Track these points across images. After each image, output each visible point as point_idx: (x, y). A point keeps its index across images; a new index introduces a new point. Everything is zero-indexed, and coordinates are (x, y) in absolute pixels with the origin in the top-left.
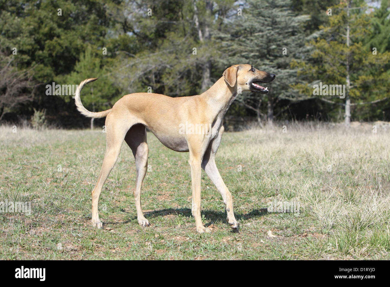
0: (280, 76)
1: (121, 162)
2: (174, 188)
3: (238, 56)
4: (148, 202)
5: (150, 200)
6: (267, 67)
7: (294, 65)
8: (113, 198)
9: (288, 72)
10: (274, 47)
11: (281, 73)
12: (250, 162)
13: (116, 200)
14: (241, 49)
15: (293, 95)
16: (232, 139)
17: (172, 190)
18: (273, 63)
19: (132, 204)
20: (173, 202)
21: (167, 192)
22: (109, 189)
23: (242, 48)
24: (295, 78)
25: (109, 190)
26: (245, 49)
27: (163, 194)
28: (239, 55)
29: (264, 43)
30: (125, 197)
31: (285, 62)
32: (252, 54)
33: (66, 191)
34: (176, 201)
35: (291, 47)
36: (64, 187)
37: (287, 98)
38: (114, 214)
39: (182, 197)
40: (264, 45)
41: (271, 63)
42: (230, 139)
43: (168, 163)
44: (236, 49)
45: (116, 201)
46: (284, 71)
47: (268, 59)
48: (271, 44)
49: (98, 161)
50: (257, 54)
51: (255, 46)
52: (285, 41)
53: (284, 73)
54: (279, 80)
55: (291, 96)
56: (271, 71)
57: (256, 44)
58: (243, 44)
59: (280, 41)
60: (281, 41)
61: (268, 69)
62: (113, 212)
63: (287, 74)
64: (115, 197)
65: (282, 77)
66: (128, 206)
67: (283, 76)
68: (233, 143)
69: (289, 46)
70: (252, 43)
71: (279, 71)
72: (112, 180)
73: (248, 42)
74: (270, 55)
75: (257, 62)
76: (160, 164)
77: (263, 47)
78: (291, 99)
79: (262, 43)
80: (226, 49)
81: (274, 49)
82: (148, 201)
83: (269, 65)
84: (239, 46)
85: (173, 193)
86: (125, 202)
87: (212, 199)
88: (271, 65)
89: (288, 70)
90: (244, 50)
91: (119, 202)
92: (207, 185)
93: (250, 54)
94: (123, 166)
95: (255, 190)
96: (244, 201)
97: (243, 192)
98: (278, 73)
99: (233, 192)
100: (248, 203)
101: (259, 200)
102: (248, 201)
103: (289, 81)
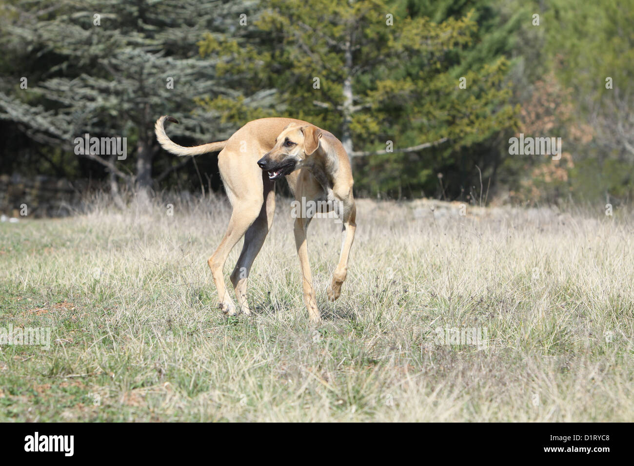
3: (63, 21)
6: (137, 51)
7: (208, 46)
9: (193, 67)
11: (174, 67)
12: (91, 298)
15: (205, 125)
16: (43, 237)
18: (155, 42)
24: (209, 83)
28: (65, 17)
31: (184, 39)
32: (100, 17)
37: (188, 133)
41: (148, 41)
42: (36, 235)
46: (181, 63)
47: (141, 30)
50: (112, 16)
53: (183, 69)
55: (198, 129)
56: (148, 61)
61: (139, 56)
63: (189, 71)
65: (175, 78)
67: (179, 77)
68: (46, 246)
71: (168, 63)
75: (111, 36)
81: (155, 5)
83: (143, 45)
88: (148, 45)
89: (191, 61)
95: (101, 370)
96: (73, 397)
97: (70, 376)
98: (168, 67)
99: (43, 376)
100: (83, 403)
101: (111, 397)
102: (83, 399)
103: (195, 89)
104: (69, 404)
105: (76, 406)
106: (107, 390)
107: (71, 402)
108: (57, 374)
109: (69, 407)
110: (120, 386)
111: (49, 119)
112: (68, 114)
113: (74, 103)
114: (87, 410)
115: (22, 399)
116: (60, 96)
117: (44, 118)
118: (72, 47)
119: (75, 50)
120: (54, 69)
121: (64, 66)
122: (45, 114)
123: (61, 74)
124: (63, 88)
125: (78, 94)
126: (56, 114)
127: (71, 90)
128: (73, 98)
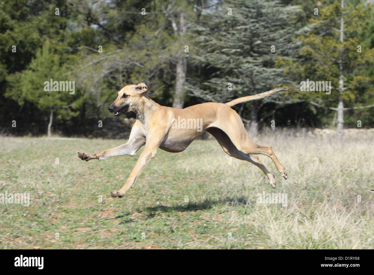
0: (264, 76)
1: (69, 174)
2: (120, 204)
3: (218, 53)
4: (87, 219)
5: (90, 217)
6: (250, 65)
7: (279, 63)
8: (50, 214)
9: (275, 72)
10: (259, 42)
11: (266, 72)
12: (214, 175)
14: (221, 45)
15: (280, 97)
17: (118, 205)
18: (258, 61)
19: (69, 221)
21: (111, 208)
23: (222, 43)
24: (282, 78)
25: (47, 206)
26: (226, 44)
27: (107, 210)
28: (218, 51)
29: (247, 38)
30: (64, 213)
31: (271, 59)
32: (234, 50)
34: (119, 218)
35: (278, 43)
37: (273, 101)
38: (47, 232)
40: (248, 40)
41: (255, 61)
42: (199, 147)
43: (121, 176)
44: (215, 44)
45: (53, 218)
46: (269, 70)
47: (252, 56)
48: (255, 39)
49: (42, 173)
50: (239, 50)
51: (237, 41)
52: (272, 36)
53: (270, 73)
54: (264, 81)
55: (277, 99)
56: (254, 70)
57: (238, 38)
58: (223, 38)
59: (265, 35)
60: (267, 36)
61: (251, 67)
62: (46, 230)
63: (273, 74)
64: (53, 214)
65: (267, 77)
66: (65, 223)
67: (269, 76)
69: (277, 41)
70: (234, 38)
71: (264, 70)
72: (53, 195)
73: (229, 36)
74: (254, 52)
75: (239, 59)
76: (112, 177)
77: (246, 42)
78: (277, 102)
79: (244, 37)
80: (203, 44)
81: (258, 45)
82: (88, 217)
83: (253, 63)
84: (219, 42)
85: (117, 209)
86: (63, 219)
87: (158, 215)
88: (255, 63)
89: (274, 69)
90: (224, 46)
91: (56, 218)
93: (231, 50)
94: (70, 179)
96: (195, 218)
97: (196, 208)
98: (263, 72)
99: (184, 208)
100: (198, 220)
101: (210, 217)
102: (198, 218)
103: (276, 81)
105: (195, 221)
106: (209, 214)
107: (193, 220)
108: (190, 208)
109: (192, 222)
110: (214, 212)
111: (212, 96)
112: (221, 93)
113: (223, 89)
114: (199, 223)
115: (172, 218)
116: (216, 86)
117: (210, 95)
118: (222, 64)
119: (223, 65)
120: (214, 74)
121: (218, 73)
122: (211, 94)
123: (216, 76)
124: (218, 82)
125: (224, 85)
126: (215, 94)
127: (222, 83)
128: (222, 87)
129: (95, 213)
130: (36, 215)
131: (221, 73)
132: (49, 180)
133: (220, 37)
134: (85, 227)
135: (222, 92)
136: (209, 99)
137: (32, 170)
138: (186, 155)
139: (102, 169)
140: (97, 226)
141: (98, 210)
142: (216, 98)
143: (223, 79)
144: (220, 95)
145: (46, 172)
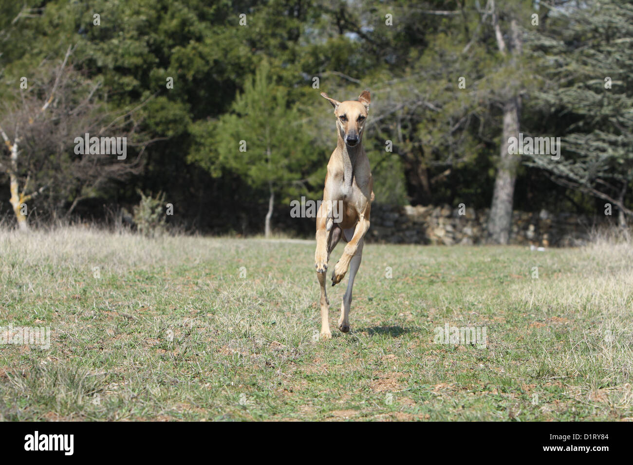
1: (311, 307)
2: (410, 366)
3: (579, 87)
4: (351, 393)
5: (355, 390)
8: (280, 384)
12: (581, 315)
13: (286, 387)
14: (587, 73)
16: (554, 264)
17: (406, 368)
19: (316, 397)
20: (403, 394)
21: (394, 374)
22: (272, 365)
23: (588, 70)
25: (273, 368)
26: (594, 71)
27: (385, 377)
28: (581, 84)
30: (305, 382)
33: (182, 367)
34: (409, 393)
36: (178, 359)
39: (424, 386)
43: (408, 312)
44: (575, 71)
45: (285, 389)
49: (261, 304)
50: (619, 83)
51: (615, 66)
57: (618, 61)
58: (590, 61)
62: (274, 414)
64: (285, 383)
66: (309, 401)
68: (555, 271)
70: (610, 60)
72: (283, 346)
73: (601, 57)
75: (618, 99)
79: (630, 59)
80: (552, 71)
82: (352, 390)
84: (583, 66)
85: (406, 376)
86: (304, 393)
87: (484, 389)
90: (592, 74)
91: (291, 391)
92: (480, 360)
93: (605, 83)
94: (313, 316)
95: (578, 373)
96: (552, 395)
97: (553, 377)
99: (532, 377)
100: (560, 399)
101: (583, 395)
102: (560, 396)
104: (548, 400)
105: (554, 402)
106: (580, 389)
107: (550, 399)
108: (543, 376)
109: (548, 402)
110: (590, 386)
111: (569, 167)
112: (584, 163)
113: (589, 153)
114: (562, 405)
115: (511, 396)
116: (578, 148)
117: (565, 166)
118: (587, 108)
119: (590, 110)
120: (572, 126)
121: (581, 124)
122: (566, 163)
123: (578, 130)
124: (579, 142)
125: (592, 146)
126: (575, 163)
127: (587, 143)
128: (588, 150)
129: (363, 382)
130: (254, 385)
131: (586, 124)
132: (274, 318)
133: (585, 58)
134: (347, 409)
135: (588, 159)
136: (562, 172)
137: (241, 300)
138: (525, 276)
139: (371, 300)
140: (370, 409)
141: (369, 378)
142: (576, 170)
143: (590, 136)
144: (584, 166)
145: (268, 304)
